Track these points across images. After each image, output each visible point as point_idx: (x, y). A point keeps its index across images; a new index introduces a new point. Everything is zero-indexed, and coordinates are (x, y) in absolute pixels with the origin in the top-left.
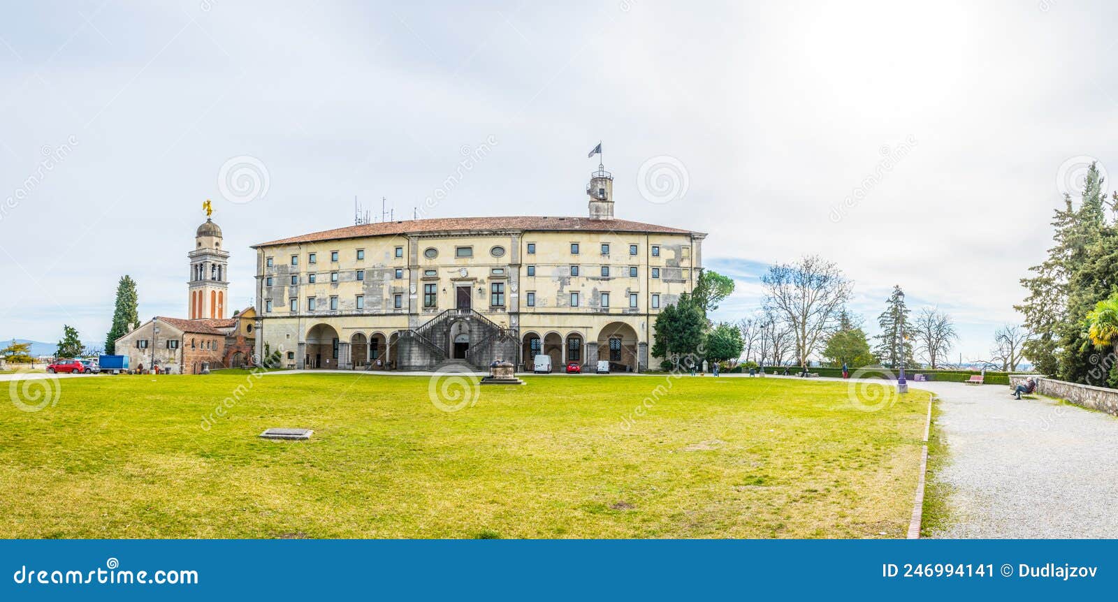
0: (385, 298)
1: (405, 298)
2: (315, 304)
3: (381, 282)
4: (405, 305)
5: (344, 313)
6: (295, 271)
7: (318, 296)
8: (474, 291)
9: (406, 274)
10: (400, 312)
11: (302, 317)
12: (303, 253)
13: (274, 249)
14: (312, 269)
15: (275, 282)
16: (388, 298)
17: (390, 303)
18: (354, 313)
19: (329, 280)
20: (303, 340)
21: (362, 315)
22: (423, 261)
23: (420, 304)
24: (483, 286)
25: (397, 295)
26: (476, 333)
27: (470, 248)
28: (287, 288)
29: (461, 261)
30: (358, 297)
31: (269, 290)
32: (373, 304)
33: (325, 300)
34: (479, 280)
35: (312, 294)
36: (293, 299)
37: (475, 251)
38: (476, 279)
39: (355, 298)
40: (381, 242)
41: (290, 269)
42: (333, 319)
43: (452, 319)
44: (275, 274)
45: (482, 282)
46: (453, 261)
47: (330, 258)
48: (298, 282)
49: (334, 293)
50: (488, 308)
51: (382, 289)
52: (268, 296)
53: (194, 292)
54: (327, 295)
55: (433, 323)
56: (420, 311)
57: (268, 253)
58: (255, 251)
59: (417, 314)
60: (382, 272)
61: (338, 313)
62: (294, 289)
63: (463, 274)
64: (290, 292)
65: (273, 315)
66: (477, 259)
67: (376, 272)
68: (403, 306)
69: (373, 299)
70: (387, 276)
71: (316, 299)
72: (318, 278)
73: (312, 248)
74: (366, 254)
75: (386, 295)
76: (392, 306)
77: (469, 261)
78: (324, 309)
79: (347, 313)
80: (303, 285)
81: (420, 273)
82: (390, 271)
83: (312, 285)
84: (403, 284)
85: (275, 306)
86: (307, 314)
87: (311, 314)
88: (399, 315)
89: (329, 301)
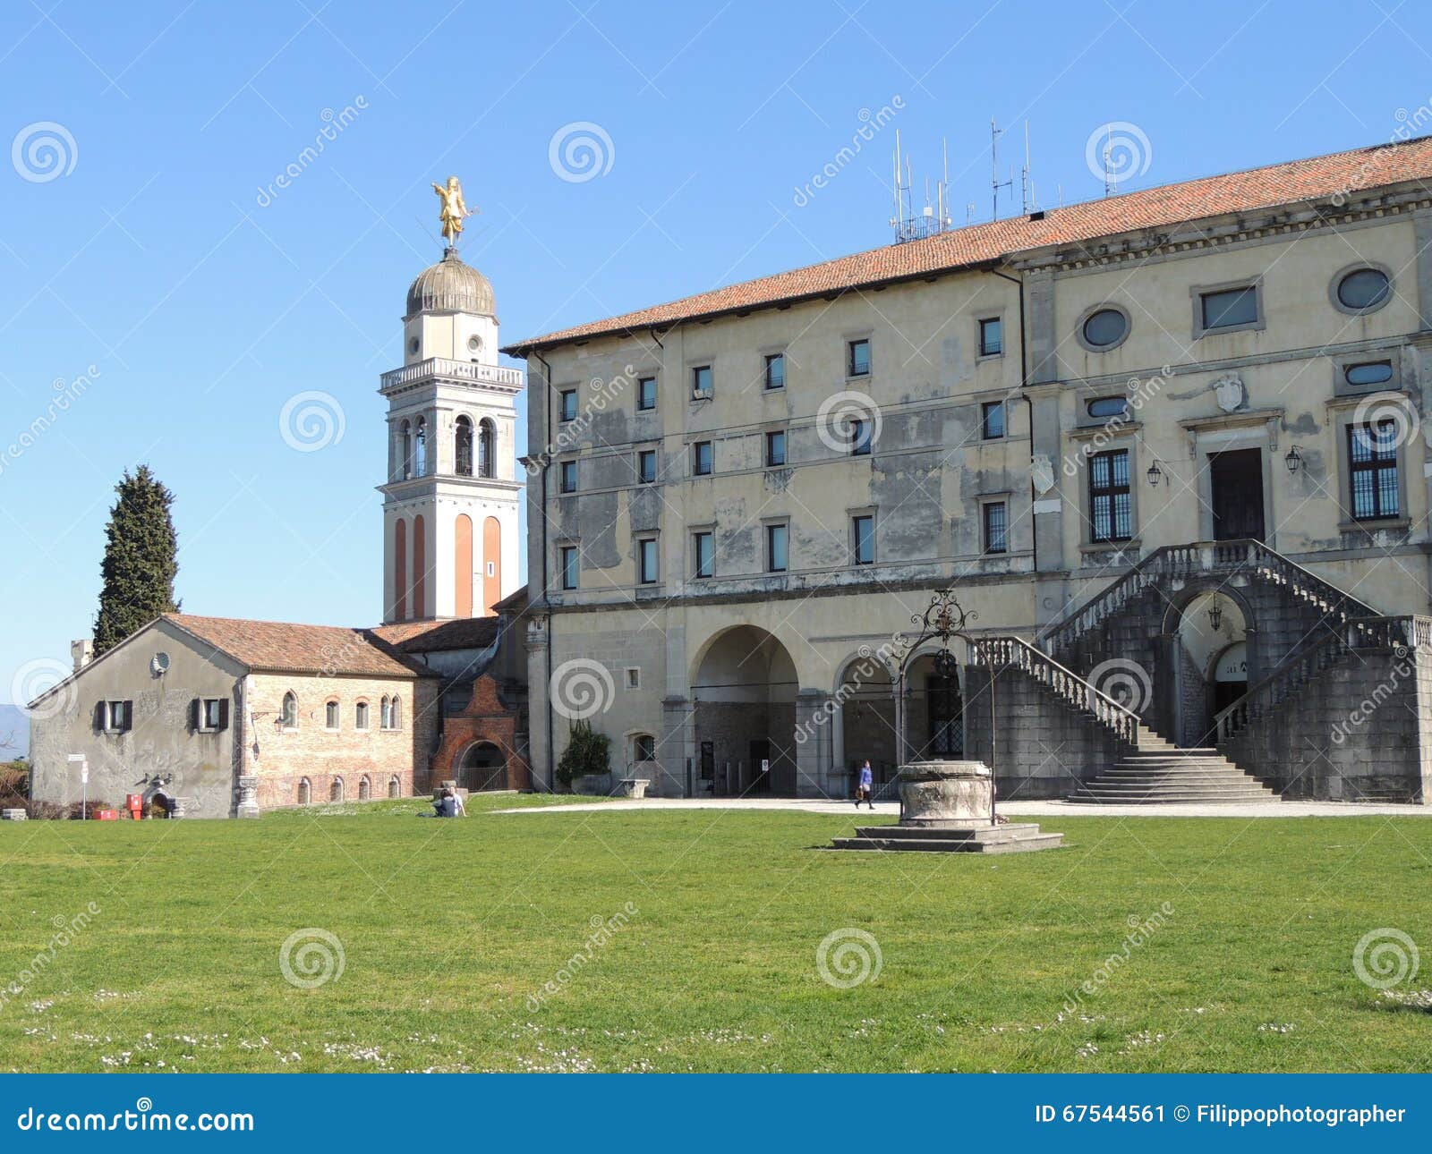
0: (947, 517)
1: (1017, 515)
2: (714, 551)
3: (928, 460)
4: (1017, 540)
5: (811, 581)
6: (649, 432)
7: (725, 526)
8: (1275, 467)
9: (1017, 421)
10: (1001, 568)
11: (675, 602)
12: (672, 361)
13: (582, 354)
14: (704, 421)
15: (584, 475)
16: (962, 516)
17: (968, 534)
18: (846, 579)
19: (758, 458)
20: (680, 686)
21: (873, 588)
22: (1075, 361)
23: (1074, 535)
24: (1307, 442)
25: (991, 509)
26: (1276, 638)
27: (1247, 291)
28: (624, 498)
29: (1222, 346)
30: (859, 521)
31: (567, 506)
32: (908, 543)
33: (747, 535)
34: (1291, 419)
35: (702, 515)
36: (646, 537)
37: (1271, 299)
38: (1279, 412)
39: (845, 523)
40: (928, 300)
41: (631, 428)
42: (777, 605)
43: (1178, 586)
44: (587, 449)
45: (1307, 424)
46: (1187, 351)
47: (762, 374)
48: (660, 476)
49: (774, 505)
50: (1335, 534)
51: (937, 482)
52: (564, 526)
53: (401, 524)
54: (752, 520)
55: (1111, 603)
56: (1073, 559)
57: (564, 368)
58: (522, 362)
59: (1062, 574)
60: (933, 420)
61: (794, 583)
62: (647, 500)
63: (1229, 397)
64: (635, 510)
65: (584, 599)
66: (1279, 333)
67: (914, 421)
68: (1014, 546)
69: (910, 524)
70: (953, 430)
71: (718, 532)
72: (723, 456)
73: (700, 343)
74: (878, 355)
75: (953, 506)
76: (976, 548)
77: (1248, 343)
78: (747, 570)
79: (822, 581)
80: (674, 483)
81: (1068, 409)
82: (961, 413)
83: (703, 482)
84: (1010, 459)
85: (589, 566)
86: (691, 591)
87: (704, 592)
88: (1002, 578)
89: (759, 541)
